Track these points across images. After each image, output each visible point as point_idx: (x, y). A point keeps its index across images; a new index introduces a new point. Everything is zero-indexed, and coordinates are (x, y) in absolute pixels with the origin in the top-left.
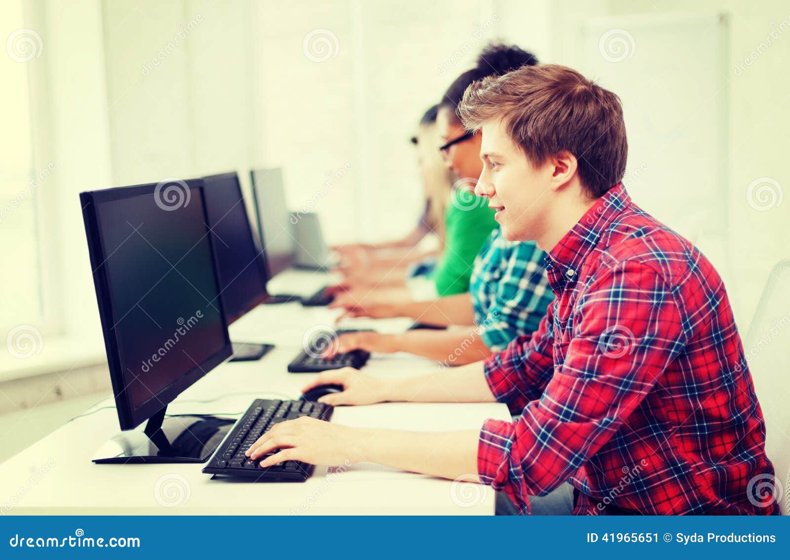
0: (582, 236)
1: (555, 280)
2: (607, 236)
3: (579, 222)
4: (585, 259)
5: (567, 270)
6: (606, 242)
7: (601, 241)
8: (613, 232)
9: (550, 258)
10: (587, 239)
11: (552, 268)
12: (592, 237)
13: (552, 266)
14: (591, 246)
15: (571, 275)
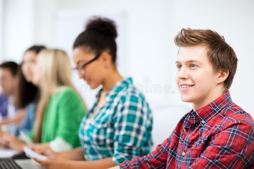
0: (213, 108)
1: (194, 123)
2: (225, 110)
3: (214, 101)
4: (212, 118)
5: (202, 120)
6: (225, 112)
7: (222, 111)
8: (228, 109)
9: (196, 113)
10: (215, 109)
11: (194, 118)
12: (217, 110)
13: (194, 117)
14: (216, 113)
15: (203, 123)
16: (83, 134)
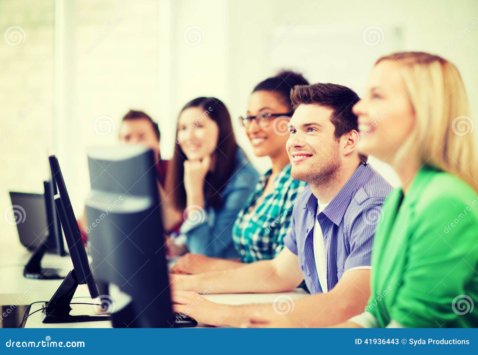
16: (239, 235)
